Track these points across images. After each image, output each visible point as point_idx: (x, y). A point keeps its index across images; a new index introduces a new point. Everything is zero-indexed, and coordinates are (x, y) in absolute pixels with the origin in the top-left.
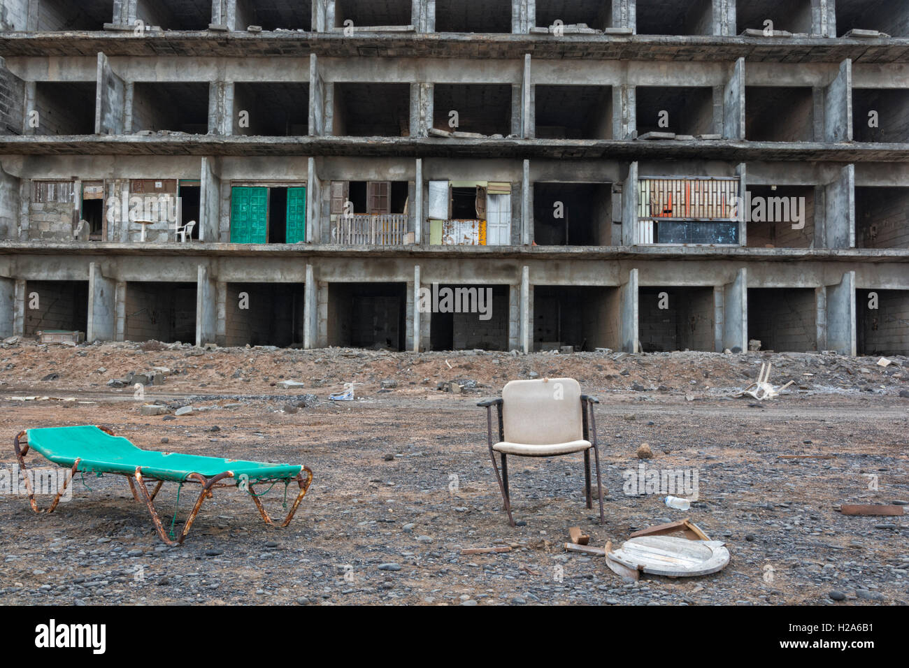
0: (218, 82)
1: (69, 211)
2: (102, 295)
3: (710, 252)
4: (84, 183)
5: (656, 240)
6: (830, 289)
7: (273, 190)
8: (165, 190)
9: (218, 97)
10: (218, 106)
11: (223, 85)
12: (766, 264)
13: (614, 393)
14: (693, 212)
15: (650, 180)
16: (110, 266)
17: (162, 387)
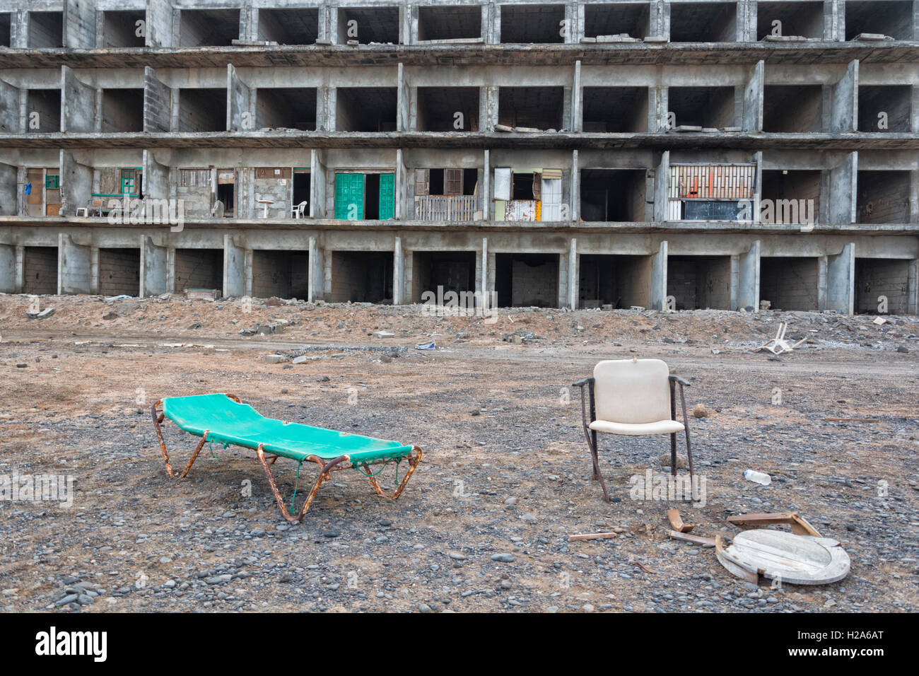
0: (323, 88)
1: (208, 194)
2: (234, 261)
3: (729, 227)
4: (219, 170)
5: (683, 217)
6: (832, 258)
7: (368, 176)
8: (282, 176)
9: (324, 100)
10: (324, 108)
11: (328, 90)
12: (777, 237)
13: (648, 345)
14: (715, 194)
15: (680, 166)
16: (240, 237)
17: (282, 335)
